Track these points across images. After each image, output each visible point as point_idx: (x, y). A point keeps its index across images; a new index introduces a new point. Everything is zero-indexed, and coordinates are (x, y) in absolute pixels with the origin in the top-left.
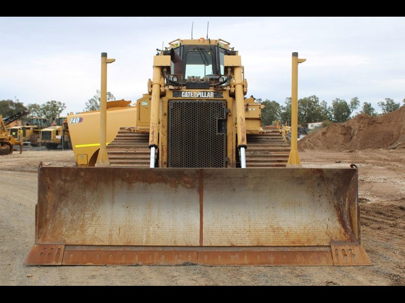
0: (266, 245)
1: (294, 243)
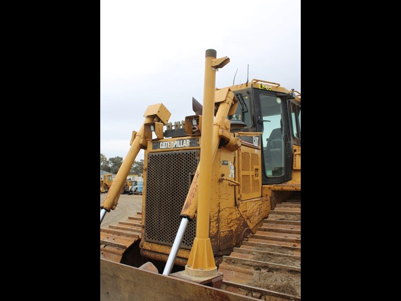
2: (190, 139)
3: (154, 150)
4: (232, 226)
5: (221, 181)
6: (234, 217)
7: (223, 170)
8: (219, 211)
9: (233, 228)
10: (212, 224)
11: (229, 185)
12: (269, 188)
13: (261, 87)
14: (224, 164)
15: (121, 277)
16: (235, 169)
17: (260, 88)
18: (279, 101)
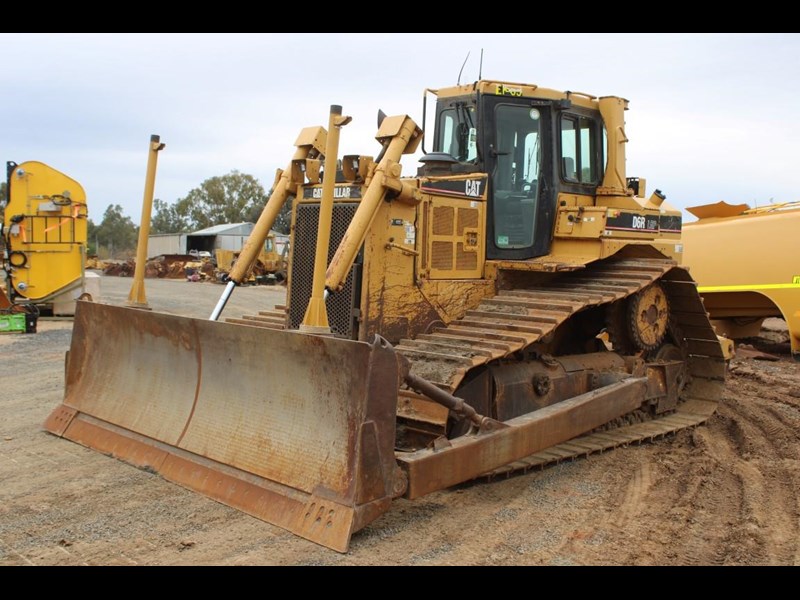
0: (238, 466)
1: (271, 473)
2: (351, 187)
3: (305, 200)
4: (407, 313)
5: (387, 247)
6: (411, 300)
7: (394, 231)
8: (383, 289)
9: (409, 317)
10: (371, 305)
11: (404, 254)
12: (495, 265)
13: (501, 91)
14: (395, 224)
15: (243, 339)
16: (416, 231)
17: (497, 93)
18: (535, 114)
